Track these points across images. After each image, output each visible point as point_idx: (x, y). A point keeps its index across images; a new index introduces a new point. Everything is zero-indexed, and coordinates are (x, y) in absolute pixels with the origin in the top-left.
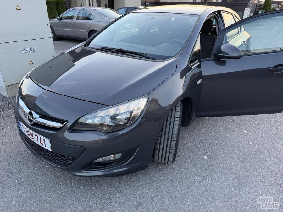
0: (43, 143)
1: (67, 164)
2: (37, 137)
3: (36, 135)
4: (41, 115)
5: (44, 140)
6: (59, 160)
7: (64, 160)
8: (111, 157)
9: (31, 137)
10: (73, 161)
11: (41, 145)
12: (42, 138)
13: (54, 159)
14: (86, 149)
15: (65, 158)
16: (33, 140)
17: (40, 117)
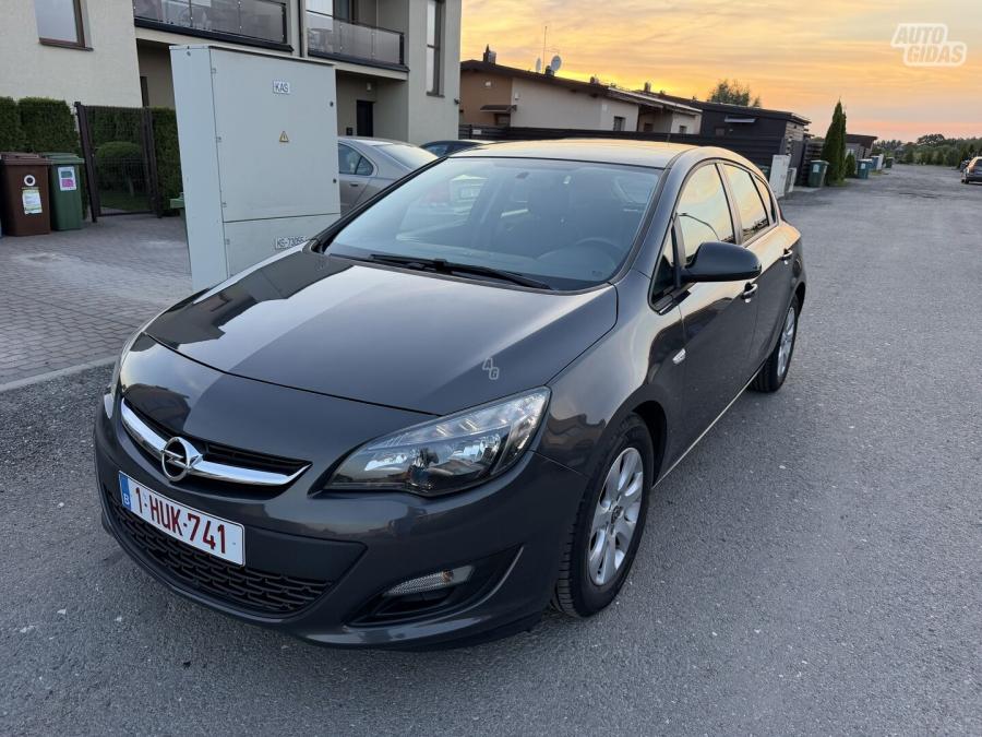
0: (218, 541)
1: (292, 608)
2: (194, 521)
3: (190, 516)
4: (211, 449)
5: (221, 528)
6: (264, 597)
7: (283, 596)
8: (438, 580)
9: (168, 526)
10: (315, 595)
11: (206, 548)
12: (216, 522)
13: (245, 597)
14: (367, 548)
15: (286, 589)
16: (176, 536)
17: (207, 458)
